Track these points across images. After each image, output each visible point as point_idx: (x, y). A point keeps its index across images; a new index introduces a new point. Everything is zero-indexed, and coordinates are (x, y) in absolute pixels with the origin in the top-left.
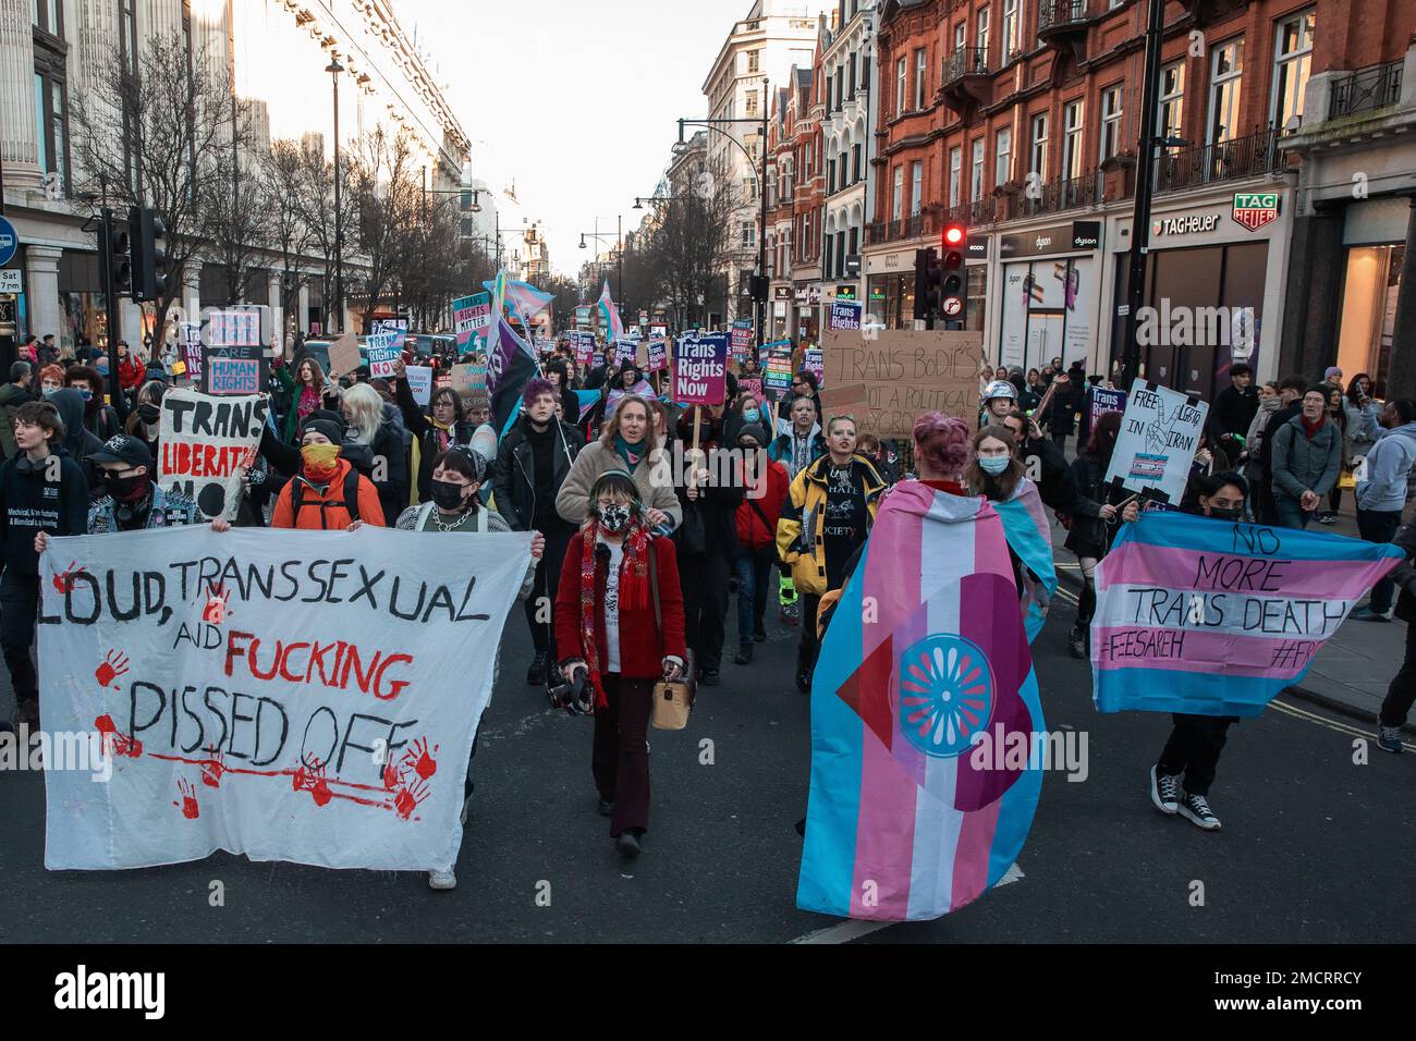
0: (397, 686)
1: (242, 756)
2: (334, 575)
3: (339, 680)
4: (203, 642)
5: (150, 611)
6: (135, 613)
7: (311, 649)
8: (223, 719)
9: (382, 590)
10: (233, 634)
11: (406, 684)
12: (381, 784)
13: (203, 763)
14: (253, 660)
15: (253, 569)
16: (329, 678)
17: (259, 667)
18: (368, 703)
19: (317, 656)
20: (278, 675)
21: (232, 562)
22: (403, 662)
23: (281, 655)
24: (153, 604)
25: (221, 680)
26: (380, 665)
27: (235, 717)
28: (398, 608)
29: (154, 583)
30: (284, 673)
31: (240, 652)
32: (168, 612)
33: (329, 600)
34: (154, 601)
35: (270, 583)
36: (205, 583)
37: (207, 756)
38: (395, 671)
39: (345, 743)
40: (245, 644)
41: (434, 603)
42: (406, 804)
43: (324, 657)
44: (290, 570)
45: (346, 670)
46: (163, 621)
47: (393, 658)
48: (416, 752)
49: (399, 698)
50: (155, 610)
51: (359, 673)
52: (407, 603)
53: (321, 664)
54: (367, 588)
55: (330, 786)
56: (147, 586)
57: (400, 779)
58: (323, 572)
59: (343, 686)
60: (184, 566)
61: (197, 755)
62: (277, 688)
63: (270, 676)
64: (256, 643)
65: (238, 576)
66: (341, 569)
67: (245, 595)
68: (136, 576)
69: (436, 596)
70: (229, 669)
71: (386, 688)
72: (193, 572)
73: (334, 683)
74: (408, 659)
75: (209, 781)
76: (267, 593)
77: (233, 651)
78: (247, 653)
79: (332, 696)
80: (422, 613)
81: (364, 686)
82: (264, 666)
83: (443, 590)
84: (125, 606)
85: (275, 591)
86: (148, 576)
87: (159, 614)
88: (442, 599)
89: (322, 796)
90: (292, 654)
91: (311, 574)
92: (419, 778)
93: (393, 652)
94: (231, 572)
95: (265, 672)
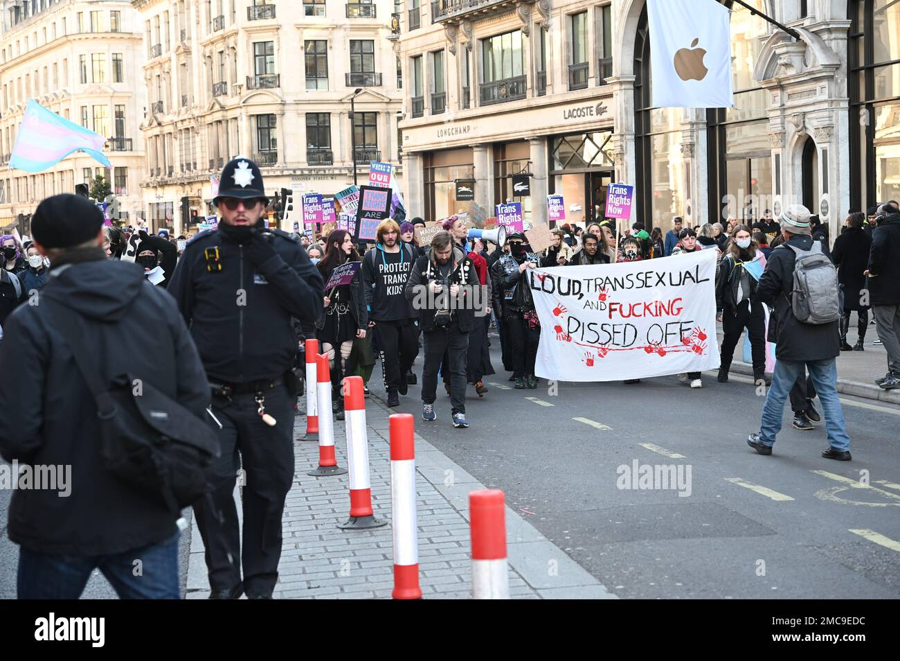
0: (679, 310)
1: (618, 345)
2: (646, 278)
3: (658, 314)
4: (599, 308)
5: (574, 294)
6: (568, 293)
7: (643, 305)
8: (609, 333)
9: (666, 279)
10: (611, 304)
11: (682, 308)
12: (682, 343)
13: (598, 348)
14: (621, 312)
15: (615, 279)
16: (654, 314)
17: (624, 314)
18: (671, 318)
19: (647, 307)
20: (631, 315)
21: (607, 278)
22: (678, 301)
23: (632, 308)
24: (576, 292)
25: (607, 320)
26: (671, 305)
27: (614, 332)
28: (673, 283)
29: (577, 285)
30: (634, 314)
31: (615, 310)
32: (582, 295)
33: (646, 286)
34: (576, 291)
35: (623, 283)
36: (598, 287)
37: (600, 346)
38: (677, 305)
39: (666, 334)
40: (617, 307)
41: (685, 278)
42: (698, 349)
43: (650, 307)
44: (629, 277)
45: (660, 310)
46: (580, 298)
47: (674, 301)
48: (696, 331)
49: (681, 313)
50: (577, 294)
51: (665, 310)
52: (676, 280)
53: (649, 310)
54: (660, 280)
55: (664, 349)
56: (574, 285)
57: (691, 341)
58: (642, 277)
59: (661, 315)
60: (589, 280)
61: (596, 345)
62: (632, 320)
63: (629, 316)
64: (621, 306)
65: (611, 283)
66: (648, 275)
67: (614, 289)
68: (569, 281)
69: (685, 275)
70: (610, 316)
71: (675, 311)
72: (592, 283)
73: (657, 315)
74: (680, 299)
75: (600, 355)
76: (623, 287)
77: (611, 310)
78: (618, 309)
79: (657, 320)
80: (682, 282)
81: (668, 313)
82: (626, 313)
83: (687, 272)
84: (564, 290)
85: (625, 286)
86: (574, 281)
87: (578, 296)
88: (688, 276)
89: (662, 353)
90: (635, 308)
91: (637, 278)
92: (701, 341)
93: (674, 299)
94: (608, 281)
95: (626, 315)
